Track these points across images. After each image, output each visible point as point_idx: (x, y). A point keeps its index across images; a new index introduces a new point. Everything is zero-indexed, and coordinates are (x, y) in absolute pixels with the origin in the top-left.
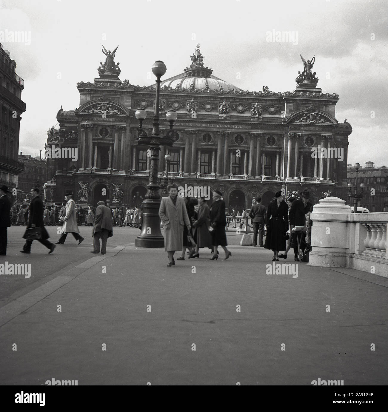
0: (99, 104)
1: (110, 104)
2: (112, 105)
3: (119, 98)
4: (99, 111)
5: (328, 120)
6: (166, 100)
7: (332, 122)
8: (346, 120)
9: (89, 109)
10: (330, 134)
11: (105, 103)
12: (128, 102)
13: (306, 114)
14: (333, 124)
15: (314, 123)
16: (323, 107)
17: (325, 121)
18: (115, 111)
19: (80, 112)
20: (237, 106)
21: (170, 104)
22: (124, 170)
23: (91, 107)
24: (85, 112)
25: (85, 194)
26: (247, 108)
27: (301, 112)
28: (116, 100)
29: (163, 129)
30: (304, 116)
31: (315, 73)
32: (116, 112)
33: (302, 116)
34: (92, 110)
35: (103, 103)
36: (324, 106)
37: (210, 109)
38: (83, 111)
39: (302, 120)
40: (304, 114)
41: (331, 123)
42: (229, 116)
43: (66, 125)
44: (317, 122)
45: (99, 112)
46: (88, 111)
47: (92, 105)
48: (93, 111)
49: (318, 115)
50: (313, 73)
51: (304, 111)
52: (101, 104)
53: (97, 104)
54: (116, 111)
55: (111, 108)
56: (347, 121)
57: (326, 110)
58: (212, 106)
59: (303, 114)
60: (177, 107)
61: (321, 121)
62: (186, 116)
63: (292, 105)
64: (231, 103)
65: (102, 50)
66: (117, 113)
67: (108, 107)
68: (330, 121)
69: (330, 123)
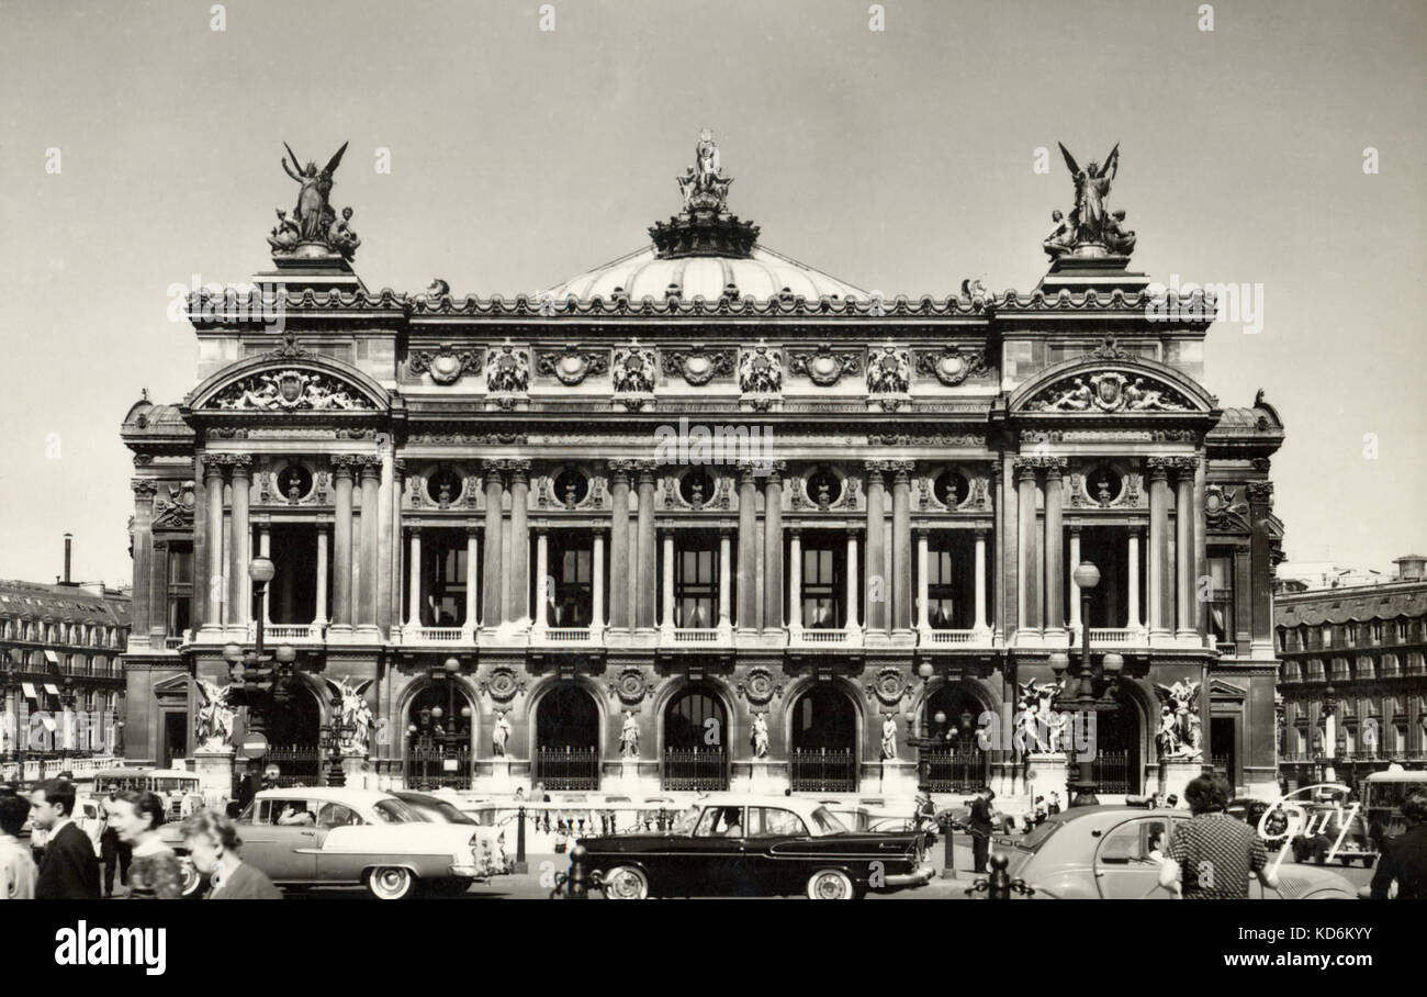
0: (269, 373)
1: (313, 373)
2: (321, 374)
3: (347, 345)
4: (271, 399)
5: (1176, 398)
6: (532, 345)
7: (1193, 406)
8: (1260, 394)
9: (233, 392)
10: (1184, 451)
11: (293, 369)
12: (382, 361)
13: (1086, 378)
14: (1196, 411)
15: (1119, 410)
16: (1156, 346)
17: (1163, 402)
18: (334, 396)
19: (198, 408)
20: (812, 360)
21: (549, 362)
22: (375, 626)
23: (242, 385)
24: (219, 405)
25: (222, 726)
26: (851, 366)
27: (1062, 372)
28: (336, 354)
29: (524, 462)
30: (1078, 387)
31: (1121, 216)
32: (337, 400)
33: (1069, 384)
34: (243, 400)
35: (287, 370)
36: (1160, 345)
37: (707, 375)
38: (208, 404)
39: (1072, 402)
40: (1078, 376)
41: (1188, 408)
42: (780, 398)
43: (158, 460)
44: (1129, 407)
45: (272, 403)
46: (229, 403)
47: (242, 380)
48: (248, 403)
49: (1131, 378)
50: (1113, 215)
51: (1077, 367)
52: (278, 372)
53: (261, 374)
54: (341, 399)
55: (318, 385)
56: (1264, 400)
57: (1165, 357)
58: (712, 362)
59: (1071, 379)
60: (574, 373)
61: (1147, 402)
62: (612, 404)
63: (1030, 343)
64: (784, 346)
65: (284, 161)
66: (340, 407)
67: (306, 384)
68: (1183, 401)
69: (1184, 410)
